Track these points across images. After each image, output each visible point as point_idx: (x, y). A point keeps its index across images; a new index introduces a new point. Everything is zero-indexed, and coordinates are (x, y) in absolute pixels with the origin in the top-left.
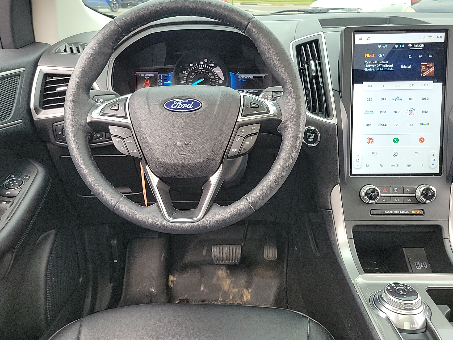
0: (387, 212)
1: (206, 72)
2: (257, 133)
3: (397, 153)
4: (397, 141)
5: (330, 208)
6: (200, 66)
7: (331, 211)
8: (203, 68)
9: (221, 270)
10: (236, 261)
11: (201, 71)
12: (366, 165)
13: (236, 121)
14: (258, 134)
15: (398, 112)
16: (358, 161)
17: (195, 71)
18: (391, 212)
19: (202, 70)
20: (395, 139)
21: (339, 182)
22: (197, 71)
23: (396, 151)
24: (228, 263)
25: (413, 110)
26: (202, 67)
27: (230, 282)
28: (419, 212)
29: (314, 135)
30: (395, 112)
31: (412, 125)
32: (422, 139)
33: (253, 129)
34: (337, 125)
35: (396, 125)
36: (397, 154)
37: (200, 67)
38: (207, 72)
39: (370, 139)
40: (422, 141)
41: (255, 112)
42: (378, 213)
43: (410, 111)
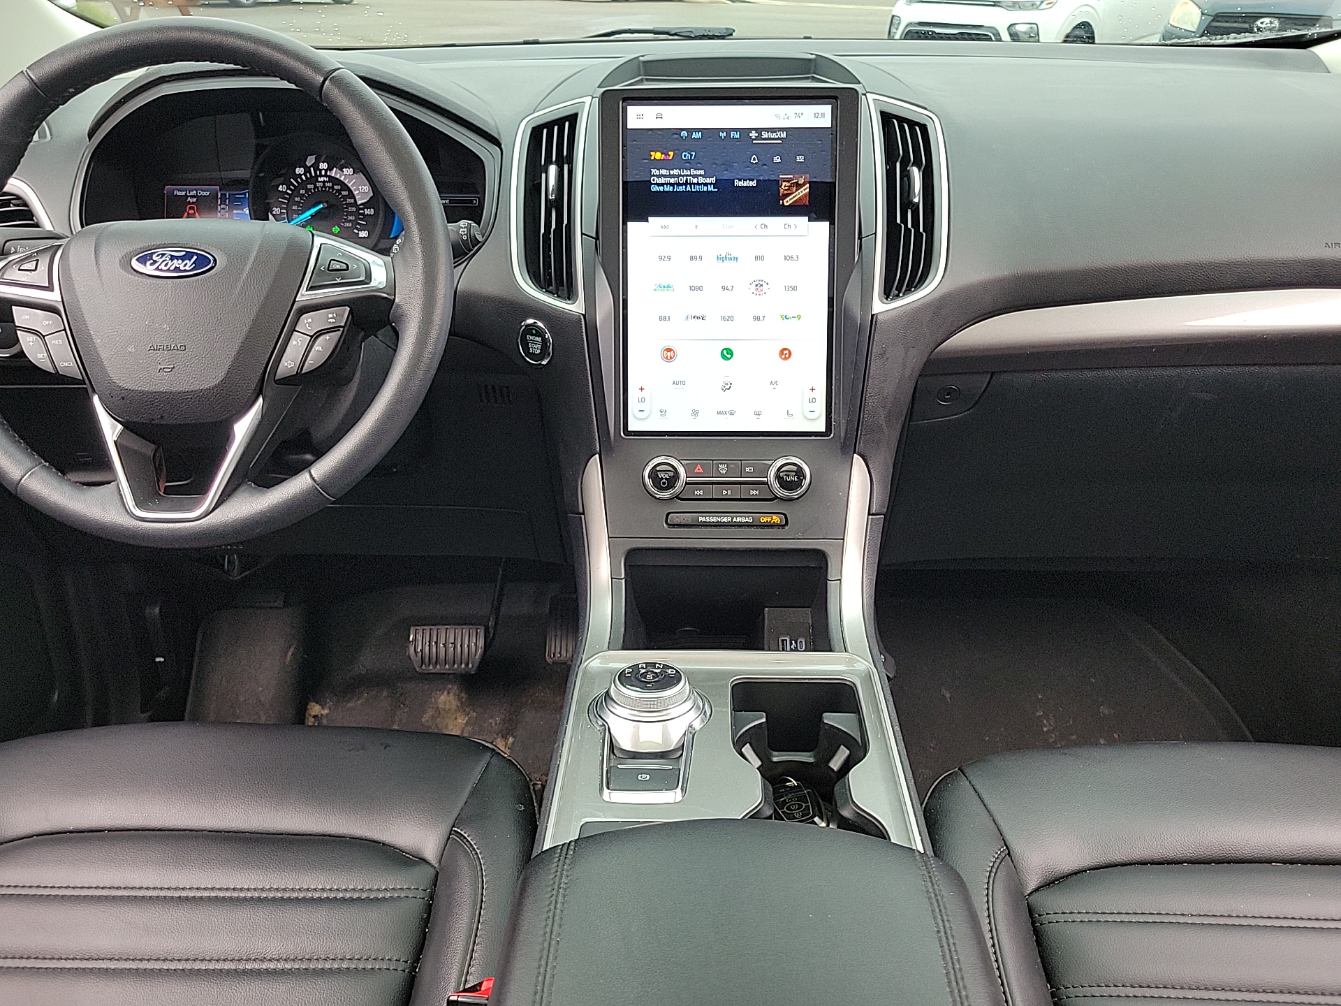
0: (704, 520)
1: (333, 189)
2: (341, 327)
3: (731, 384)
4: (729, 356)
5: (581, 510)
6: (320, 173)
7: (583, 516)
8: (326, 179)
9: (446, 693)
10: (470, 666)
11: (322, 184)
12: (661, 411)
13: (294, 301)
14: (342, 329)
15: (730, 288)
16: (642, 400)
17: (309, 186)
18: (713, 519)
19: (324, 182)
20: (725, 352)
21: (598, 449)
22: (312, 186)
23: (727, 380)
24: (449, 669)
25: (764, 285)
26: (326, 176)
27: (465, 721)
28: (776, 519)
29: (540, 339)
30: (724, 288)
31: (762, 318)
32: (787, 352)
33: (331, 318)
34: (584, 316)
35: (727, 318)
36: (729, 385)
37: (321, 176)
38: (336, 187)
39: (669, 350)
40: (787, 356)
41: (338, 281)
42: (683, 522)
43: (757, 285)
